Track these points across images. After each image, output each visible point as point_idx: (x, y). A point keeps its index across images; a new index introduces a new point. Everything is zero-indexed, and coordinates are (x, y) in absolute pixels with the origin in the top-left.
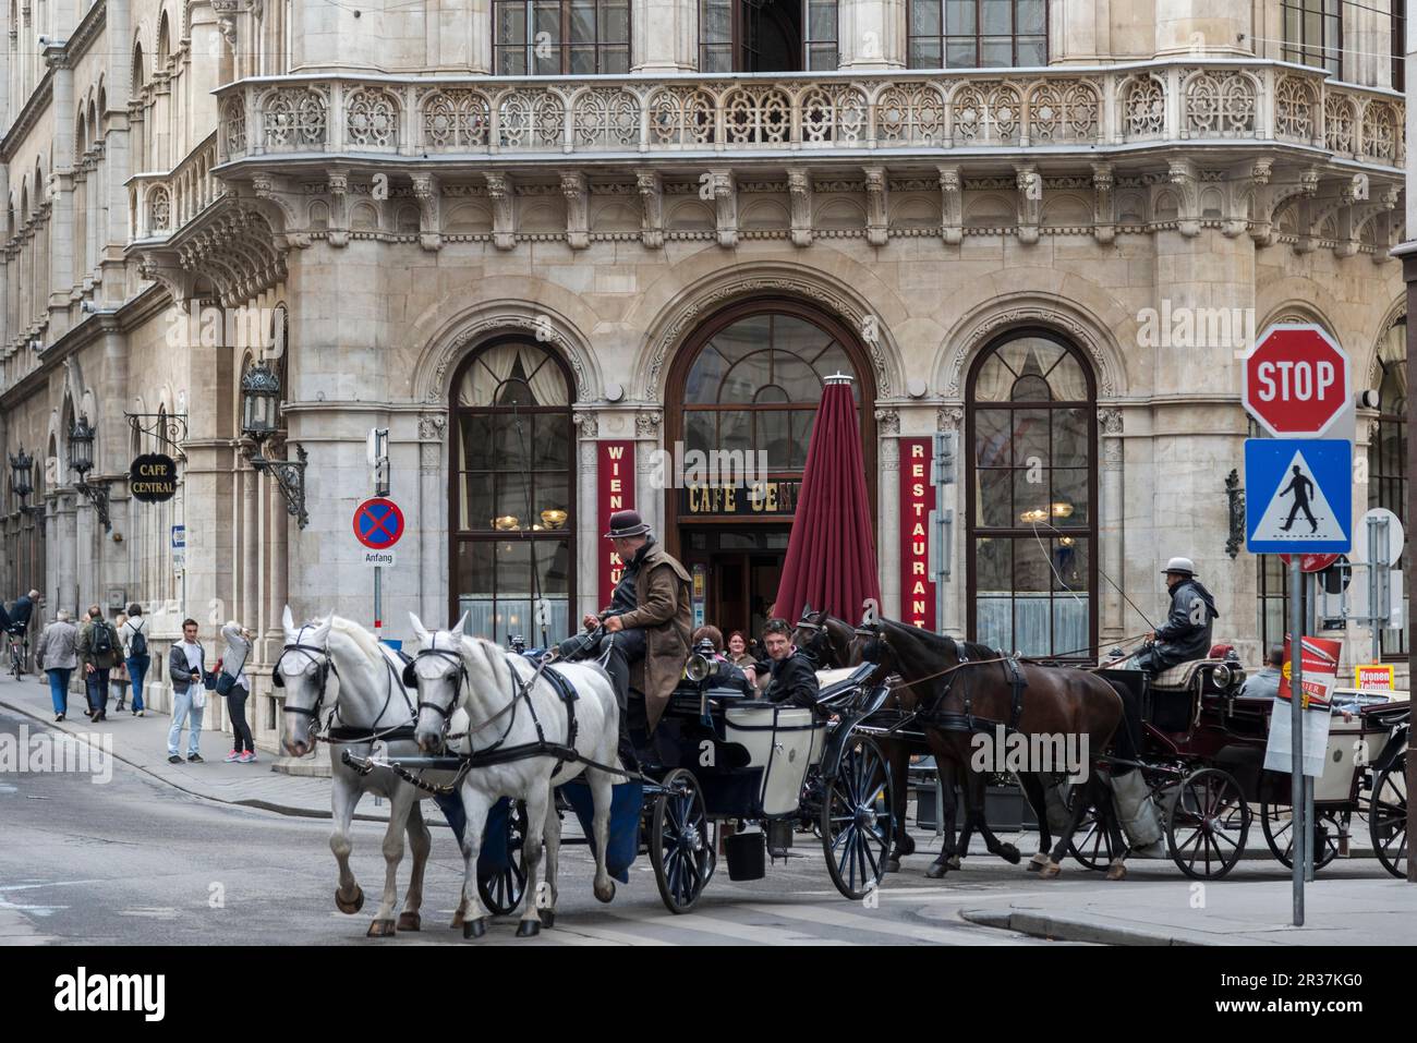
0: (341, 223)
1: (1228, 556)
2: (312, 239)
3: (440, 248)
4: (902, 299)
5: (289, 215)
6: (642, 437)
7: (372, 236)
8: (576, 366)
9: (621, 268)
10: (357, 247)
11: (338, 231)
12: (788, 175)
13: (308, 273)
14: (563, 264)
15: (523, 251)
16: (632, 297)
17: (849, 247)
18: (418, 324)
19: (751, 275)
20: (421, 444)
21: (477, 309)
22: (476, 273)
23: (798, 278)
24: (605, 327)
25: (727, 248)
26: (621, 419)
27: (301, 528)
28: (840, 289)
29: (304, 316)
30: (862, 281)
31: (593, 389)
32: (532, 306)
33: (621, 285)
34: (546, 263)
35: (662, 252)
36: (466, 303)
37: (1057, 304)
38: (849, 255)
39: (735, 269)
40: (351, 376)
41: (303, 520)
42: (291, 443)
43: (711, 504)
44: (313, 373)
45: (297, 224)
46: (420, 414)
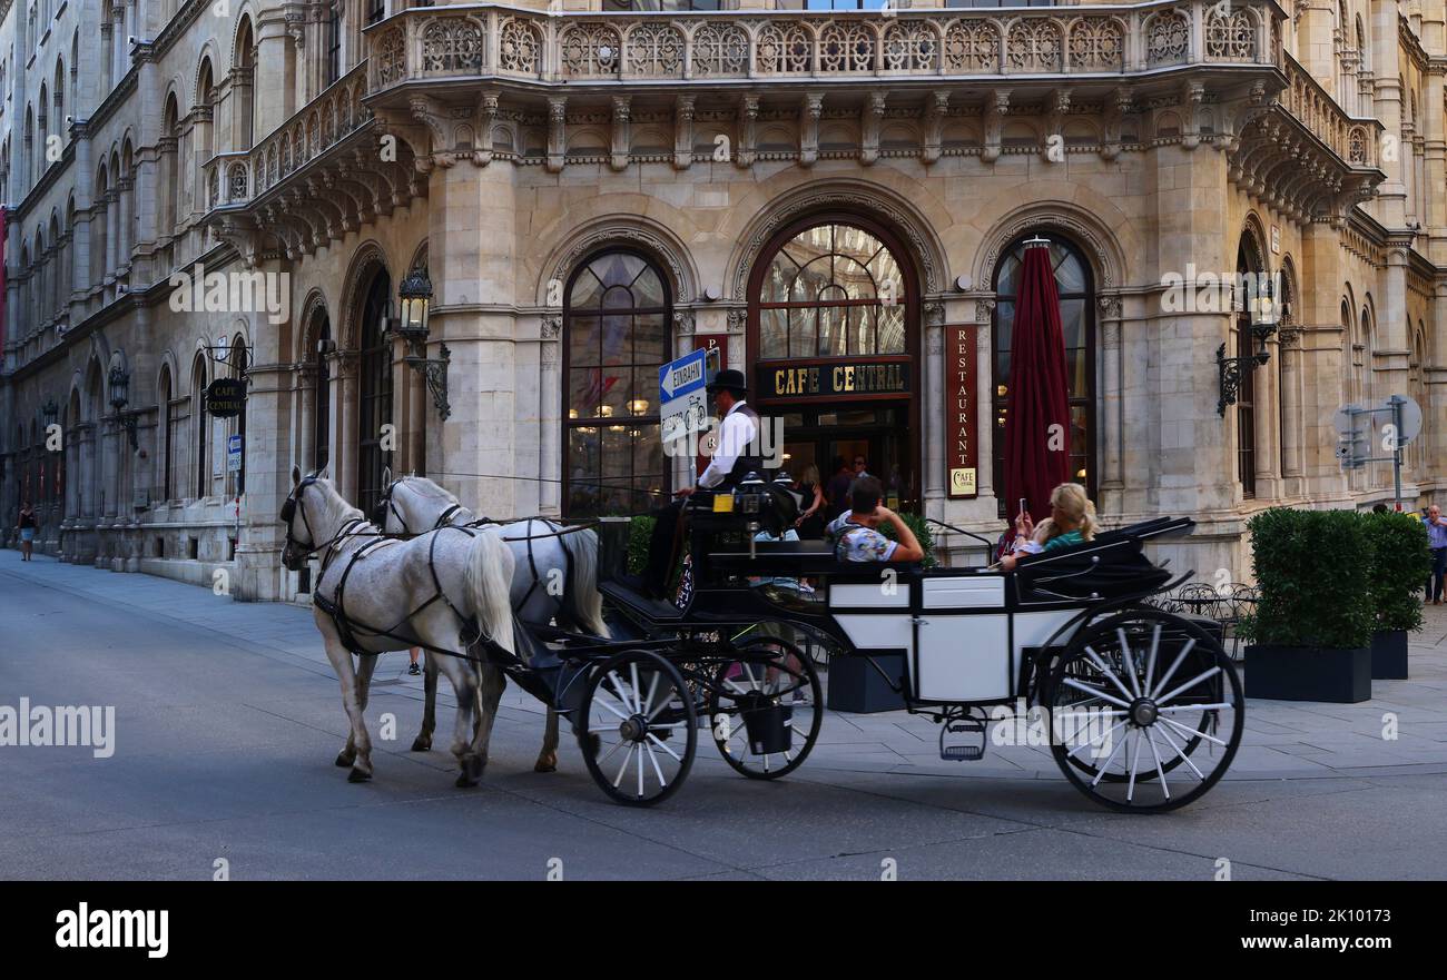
0: (485, 144)
1: (1219, 416)
2: (457, 159)
3: (562, 169)
4: (947, 207)
5: (438, 137)
6: (731, 332)
7: (509, 157)
8: (676, 272)
9: (713, 185)
10: (495, 167)
11: (483, 150)
12: (871, 98)
13: (453, 190)
14: (667, 182)
15: (633, 171)
16: (725, 210)
17: (906, 165)
18: (541, 236)
19: (823, 190)
20: (542, 342)
21: (592, 222)
22: (593, 191)
23: (861, 192)
24: (702, 237)
25: (806, 167)
26: (715, 316)
27: (444, 420)
28: (895, 200)
29: (448, 229)
30: (914, 194)
31: (690, 292)
32: (640, 219)
33: (715, 199)
34: (652, 182)
35: (750, 171)
36: (583, 218)
37: (1070, 210)
38: (905, 172)
39: (812, 185)
40: (491, 282)
41: (444, 411)
42: (431, 344)
43: (797, 387)
44: (457, 279)
45: (445, 143)
46: (542, 316)
